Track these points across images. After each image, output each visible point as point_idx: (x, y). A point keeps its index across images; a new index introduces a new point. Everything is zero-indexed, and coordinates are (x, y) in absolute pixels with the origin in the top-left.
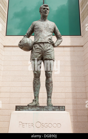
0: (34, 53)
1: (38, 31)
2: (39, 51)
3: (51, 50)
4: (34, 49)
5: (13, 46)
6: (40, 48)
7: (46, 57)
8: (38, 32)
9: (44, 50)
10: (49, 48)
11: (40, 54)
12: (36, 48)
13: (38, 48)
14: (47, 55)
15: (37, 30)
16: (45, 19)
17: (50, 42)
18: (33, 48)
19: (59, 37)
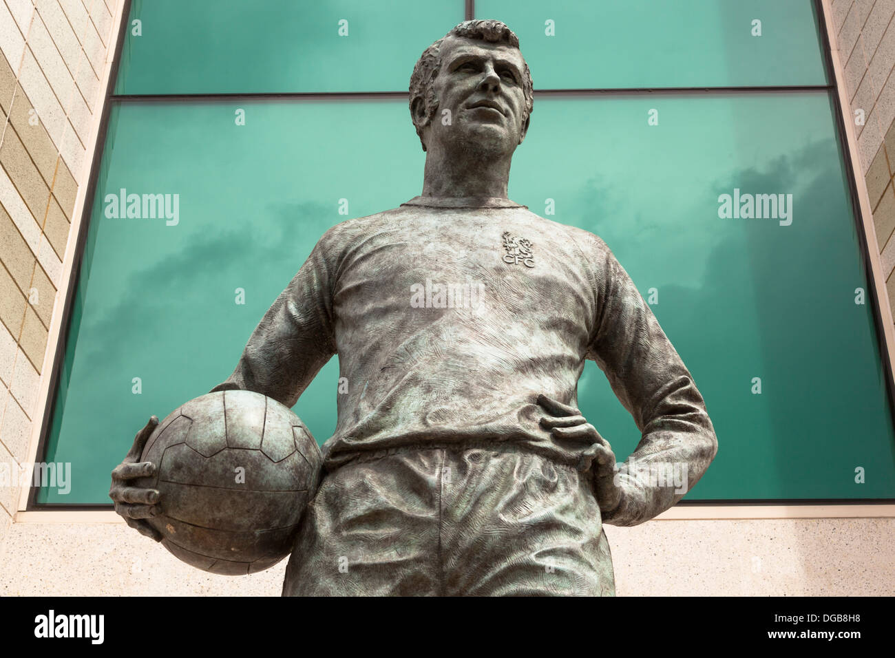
1: (386, 311)
2: (390, 555)
3: (562, 541)
4: (324, 525)
6: (416, 509)
8: (389, 323)
9: (468, 538)
10: (538, 509)
12: (360, 507)
13: (376, 517)
15: (370, 306)
16: (474, 182)
17: (557, 438)
18: (306, 516)
19: (669, 400)
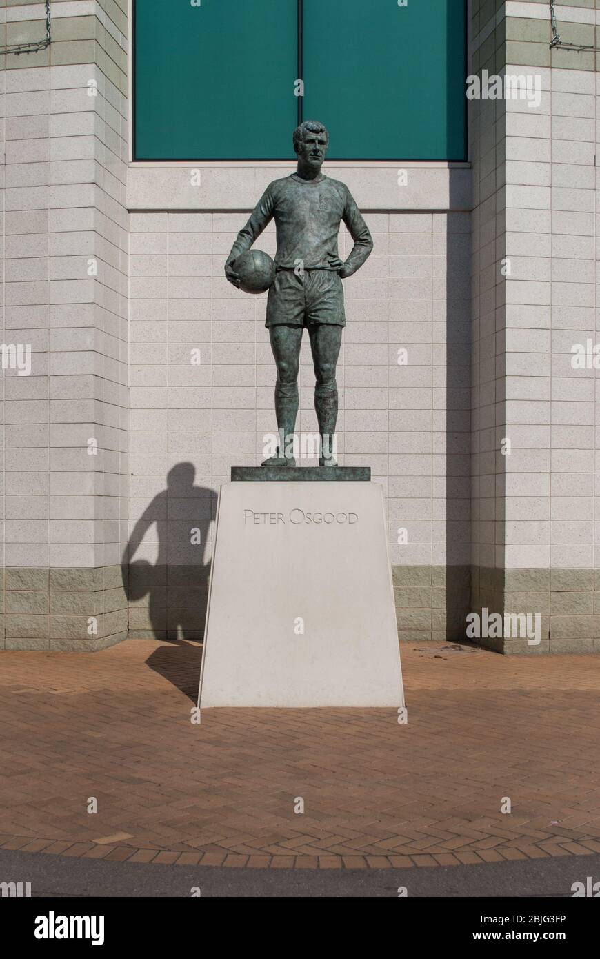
0: (279, 303)
2: (293, 298)
4: (278, 287)
5: (168, 211)
6: (300, 287)
7: (318, 316)
9: (311, 294)
11: (296, 306)
12: (286, 284)
13: (290, 287)
14: (319, 310)
18: (273, 282)
19: (361, 238)
